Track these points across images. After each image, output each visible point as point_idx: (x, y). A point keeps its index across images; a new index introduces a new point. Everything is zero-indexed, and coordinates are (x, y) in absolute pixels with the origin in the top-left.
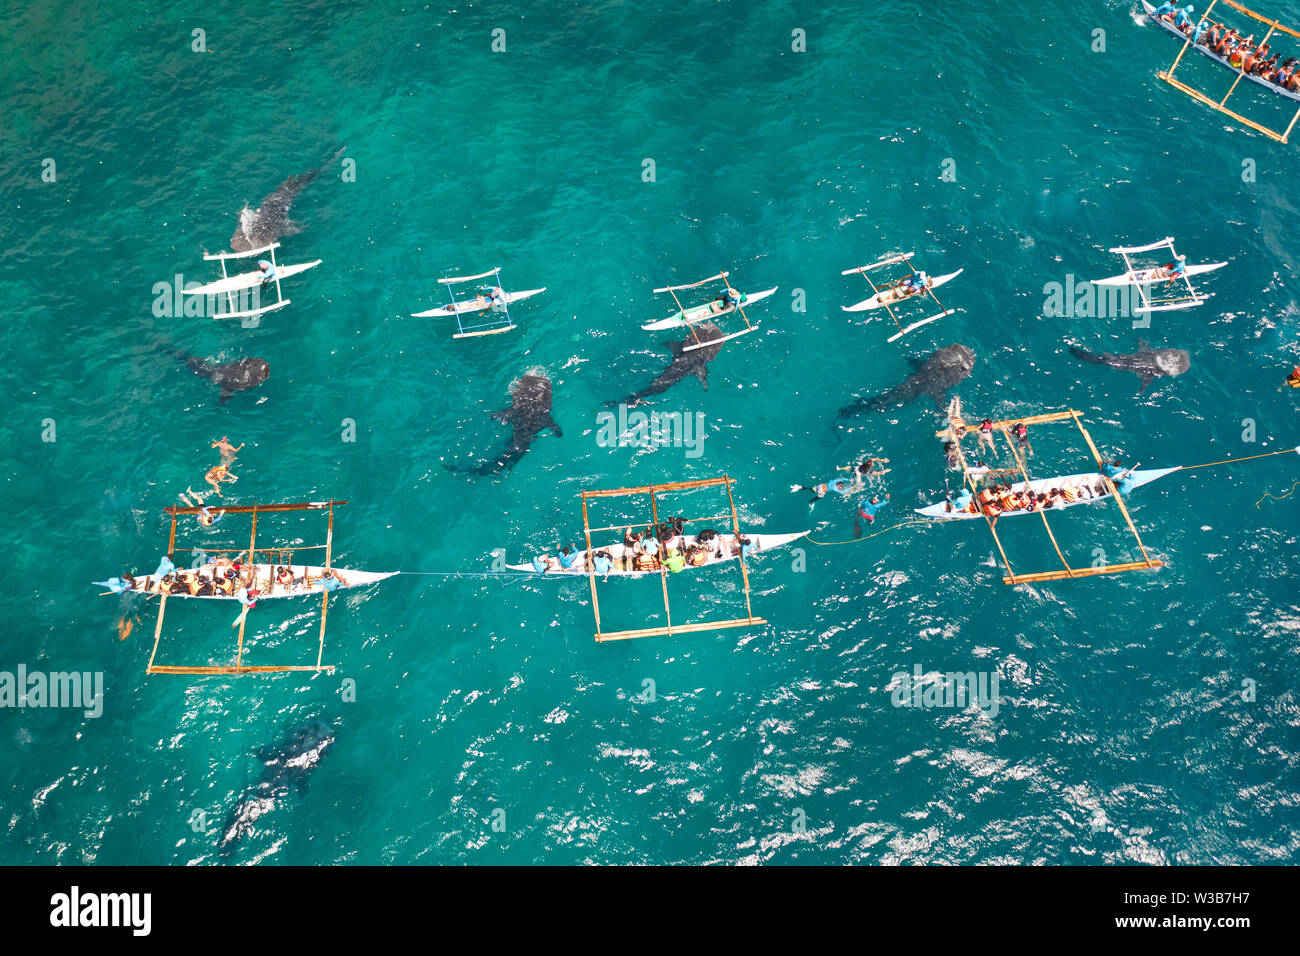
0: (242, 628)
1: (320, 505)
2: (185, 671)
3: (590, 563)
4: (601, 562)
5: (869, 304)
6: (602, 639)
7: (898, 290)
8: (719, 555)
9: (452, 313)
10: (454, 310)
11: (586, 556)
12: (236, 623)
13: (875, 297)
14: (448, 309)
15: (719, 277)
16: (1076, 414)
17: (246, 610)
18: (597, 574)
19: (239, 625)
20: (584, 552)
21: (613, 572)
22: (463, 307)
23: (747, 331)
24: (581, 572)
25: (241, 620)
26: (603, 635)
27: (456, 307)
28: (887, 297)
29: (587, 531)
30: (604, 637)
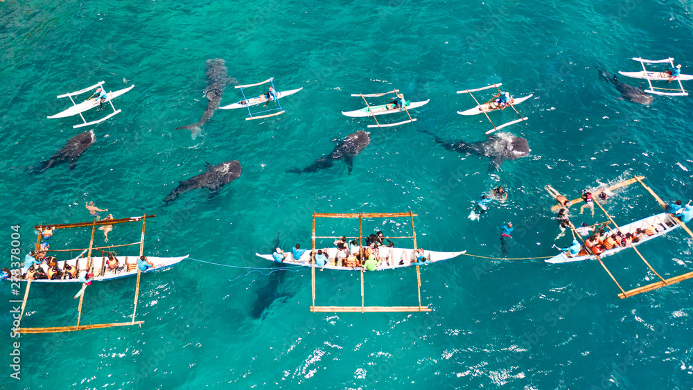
0: (81, 299)
1: (137, 218)
2: (41, 330)
3: (313, 259)
4: (320, 258)
5: (474, 111)
6: (315, 310)
7: (492, 104)
8: (401, 263)
9: (244, 106)
10: (245, 103)
11: (311, 254)
12: (77, 296)
13: (478, 107)
14: (242, 103)
15: (393, 92)
16: (640, 178)
17: (84, 287)
18: (317, 266)
19: (80, 297)
20: (310, 251)
21: (328, 266)
22: (252, 102)
23: (410, 121)
24: (307, 264)
25: (81, 293)
26: (316, 307)
27: (247, 102)
28: (485, 108)
29: (314, 238)
30: (316, 309)
